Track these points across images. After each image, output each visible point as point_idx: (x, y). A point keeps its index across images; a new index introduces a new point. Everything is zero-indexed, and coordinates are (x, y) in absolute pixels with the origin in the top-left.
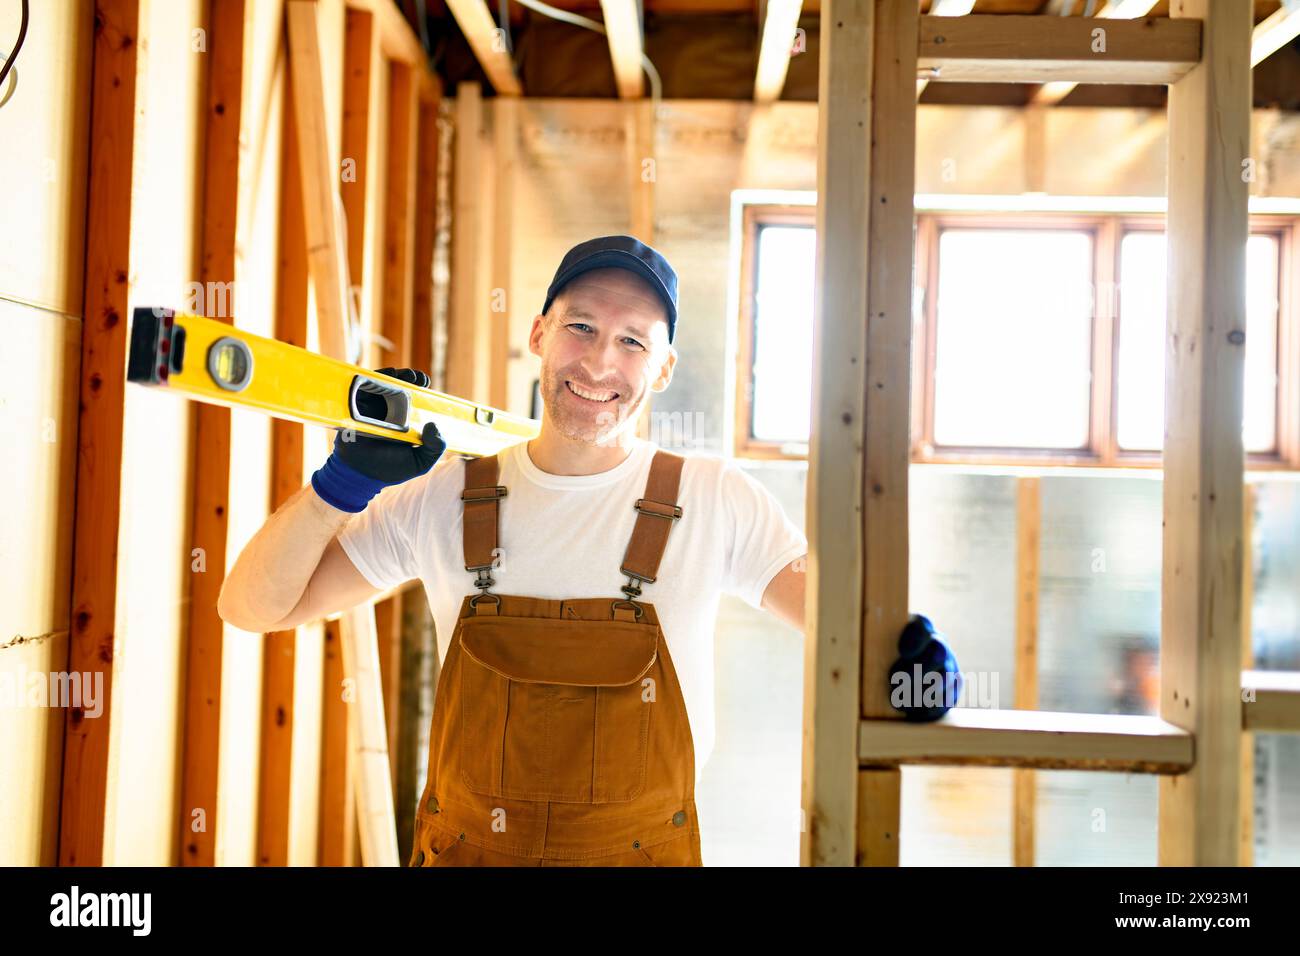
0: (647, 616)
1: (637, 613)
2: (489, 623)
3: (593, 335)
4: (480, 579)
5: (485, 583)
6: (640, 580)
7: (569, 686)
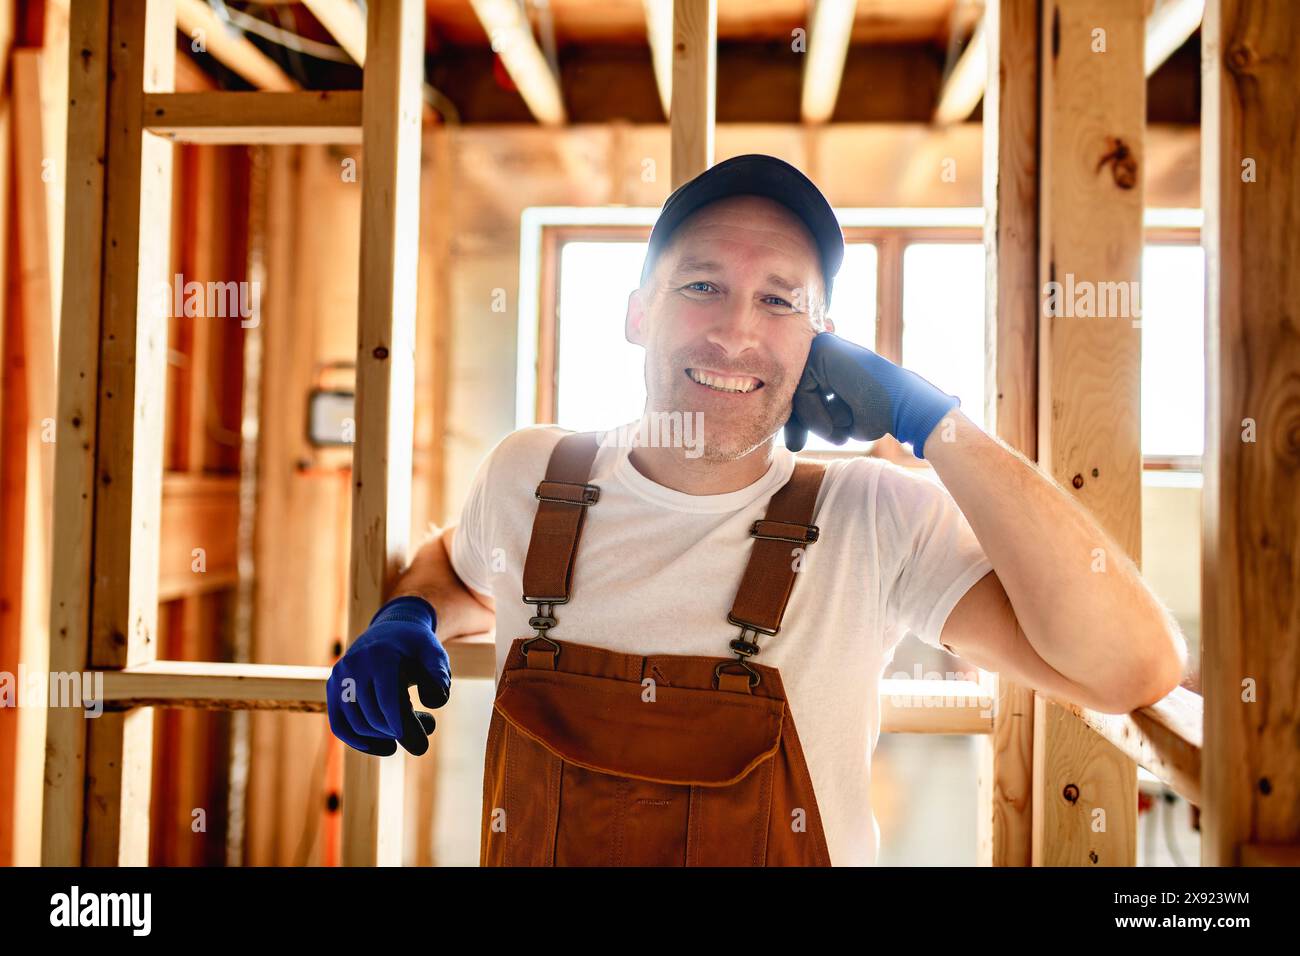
0: (768, 686)
1: (753, 680)
2: (545, 680)
3: (721, 296)
4: (540, 615)
5: (545, 622)
6: (758, 631)
7: (651, 783)
